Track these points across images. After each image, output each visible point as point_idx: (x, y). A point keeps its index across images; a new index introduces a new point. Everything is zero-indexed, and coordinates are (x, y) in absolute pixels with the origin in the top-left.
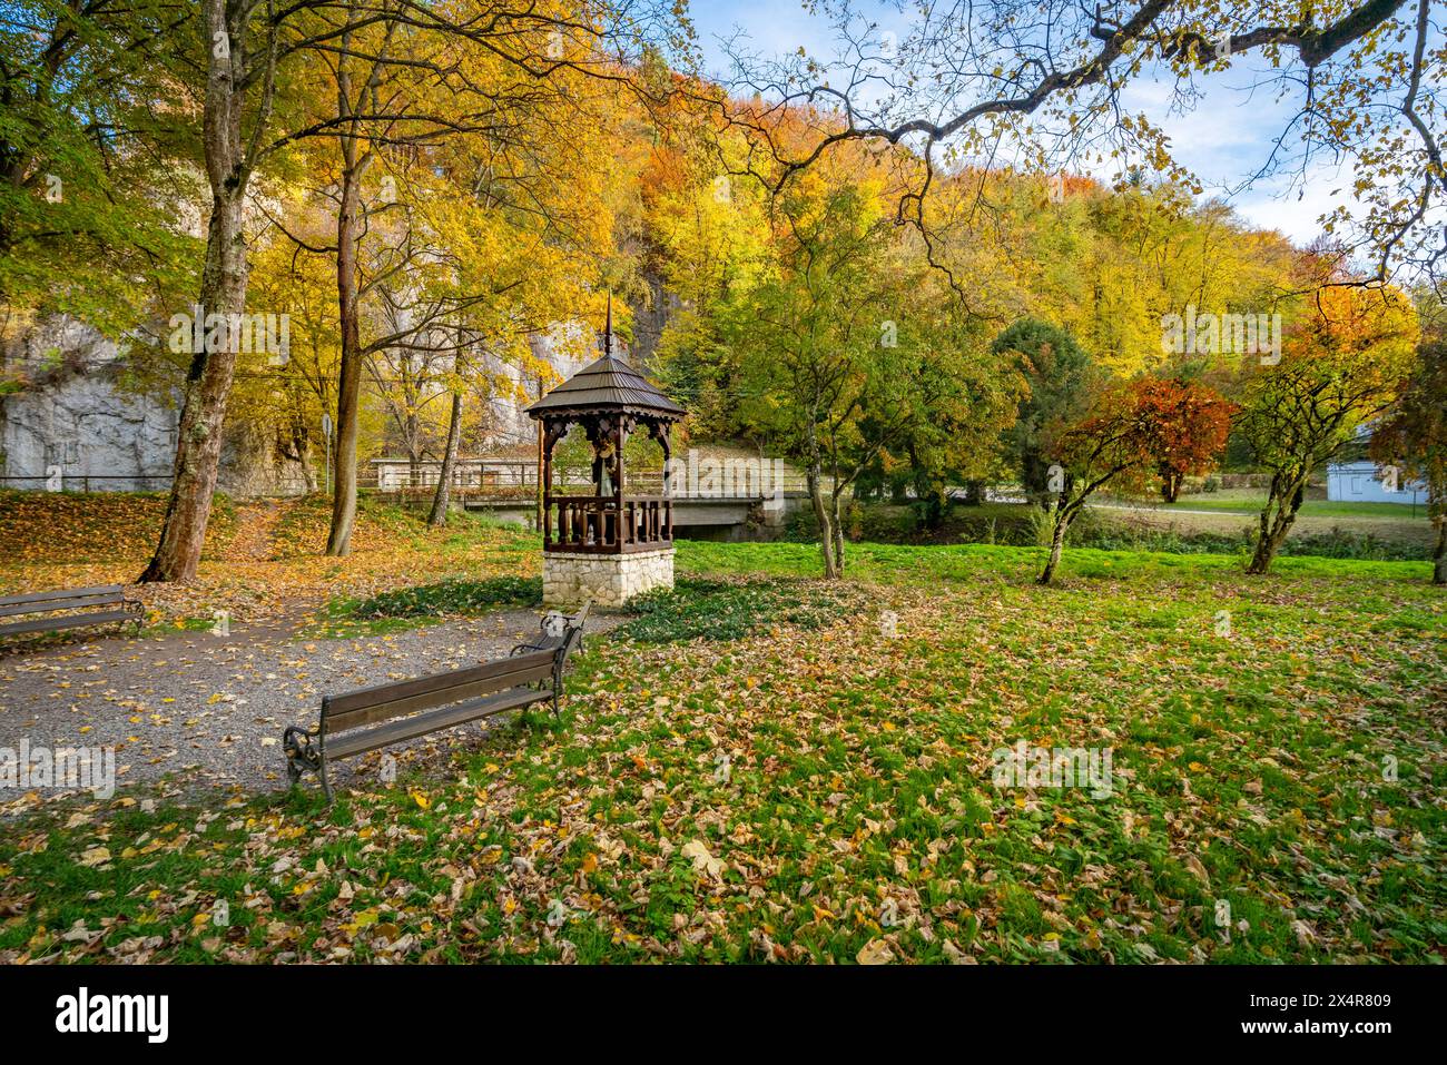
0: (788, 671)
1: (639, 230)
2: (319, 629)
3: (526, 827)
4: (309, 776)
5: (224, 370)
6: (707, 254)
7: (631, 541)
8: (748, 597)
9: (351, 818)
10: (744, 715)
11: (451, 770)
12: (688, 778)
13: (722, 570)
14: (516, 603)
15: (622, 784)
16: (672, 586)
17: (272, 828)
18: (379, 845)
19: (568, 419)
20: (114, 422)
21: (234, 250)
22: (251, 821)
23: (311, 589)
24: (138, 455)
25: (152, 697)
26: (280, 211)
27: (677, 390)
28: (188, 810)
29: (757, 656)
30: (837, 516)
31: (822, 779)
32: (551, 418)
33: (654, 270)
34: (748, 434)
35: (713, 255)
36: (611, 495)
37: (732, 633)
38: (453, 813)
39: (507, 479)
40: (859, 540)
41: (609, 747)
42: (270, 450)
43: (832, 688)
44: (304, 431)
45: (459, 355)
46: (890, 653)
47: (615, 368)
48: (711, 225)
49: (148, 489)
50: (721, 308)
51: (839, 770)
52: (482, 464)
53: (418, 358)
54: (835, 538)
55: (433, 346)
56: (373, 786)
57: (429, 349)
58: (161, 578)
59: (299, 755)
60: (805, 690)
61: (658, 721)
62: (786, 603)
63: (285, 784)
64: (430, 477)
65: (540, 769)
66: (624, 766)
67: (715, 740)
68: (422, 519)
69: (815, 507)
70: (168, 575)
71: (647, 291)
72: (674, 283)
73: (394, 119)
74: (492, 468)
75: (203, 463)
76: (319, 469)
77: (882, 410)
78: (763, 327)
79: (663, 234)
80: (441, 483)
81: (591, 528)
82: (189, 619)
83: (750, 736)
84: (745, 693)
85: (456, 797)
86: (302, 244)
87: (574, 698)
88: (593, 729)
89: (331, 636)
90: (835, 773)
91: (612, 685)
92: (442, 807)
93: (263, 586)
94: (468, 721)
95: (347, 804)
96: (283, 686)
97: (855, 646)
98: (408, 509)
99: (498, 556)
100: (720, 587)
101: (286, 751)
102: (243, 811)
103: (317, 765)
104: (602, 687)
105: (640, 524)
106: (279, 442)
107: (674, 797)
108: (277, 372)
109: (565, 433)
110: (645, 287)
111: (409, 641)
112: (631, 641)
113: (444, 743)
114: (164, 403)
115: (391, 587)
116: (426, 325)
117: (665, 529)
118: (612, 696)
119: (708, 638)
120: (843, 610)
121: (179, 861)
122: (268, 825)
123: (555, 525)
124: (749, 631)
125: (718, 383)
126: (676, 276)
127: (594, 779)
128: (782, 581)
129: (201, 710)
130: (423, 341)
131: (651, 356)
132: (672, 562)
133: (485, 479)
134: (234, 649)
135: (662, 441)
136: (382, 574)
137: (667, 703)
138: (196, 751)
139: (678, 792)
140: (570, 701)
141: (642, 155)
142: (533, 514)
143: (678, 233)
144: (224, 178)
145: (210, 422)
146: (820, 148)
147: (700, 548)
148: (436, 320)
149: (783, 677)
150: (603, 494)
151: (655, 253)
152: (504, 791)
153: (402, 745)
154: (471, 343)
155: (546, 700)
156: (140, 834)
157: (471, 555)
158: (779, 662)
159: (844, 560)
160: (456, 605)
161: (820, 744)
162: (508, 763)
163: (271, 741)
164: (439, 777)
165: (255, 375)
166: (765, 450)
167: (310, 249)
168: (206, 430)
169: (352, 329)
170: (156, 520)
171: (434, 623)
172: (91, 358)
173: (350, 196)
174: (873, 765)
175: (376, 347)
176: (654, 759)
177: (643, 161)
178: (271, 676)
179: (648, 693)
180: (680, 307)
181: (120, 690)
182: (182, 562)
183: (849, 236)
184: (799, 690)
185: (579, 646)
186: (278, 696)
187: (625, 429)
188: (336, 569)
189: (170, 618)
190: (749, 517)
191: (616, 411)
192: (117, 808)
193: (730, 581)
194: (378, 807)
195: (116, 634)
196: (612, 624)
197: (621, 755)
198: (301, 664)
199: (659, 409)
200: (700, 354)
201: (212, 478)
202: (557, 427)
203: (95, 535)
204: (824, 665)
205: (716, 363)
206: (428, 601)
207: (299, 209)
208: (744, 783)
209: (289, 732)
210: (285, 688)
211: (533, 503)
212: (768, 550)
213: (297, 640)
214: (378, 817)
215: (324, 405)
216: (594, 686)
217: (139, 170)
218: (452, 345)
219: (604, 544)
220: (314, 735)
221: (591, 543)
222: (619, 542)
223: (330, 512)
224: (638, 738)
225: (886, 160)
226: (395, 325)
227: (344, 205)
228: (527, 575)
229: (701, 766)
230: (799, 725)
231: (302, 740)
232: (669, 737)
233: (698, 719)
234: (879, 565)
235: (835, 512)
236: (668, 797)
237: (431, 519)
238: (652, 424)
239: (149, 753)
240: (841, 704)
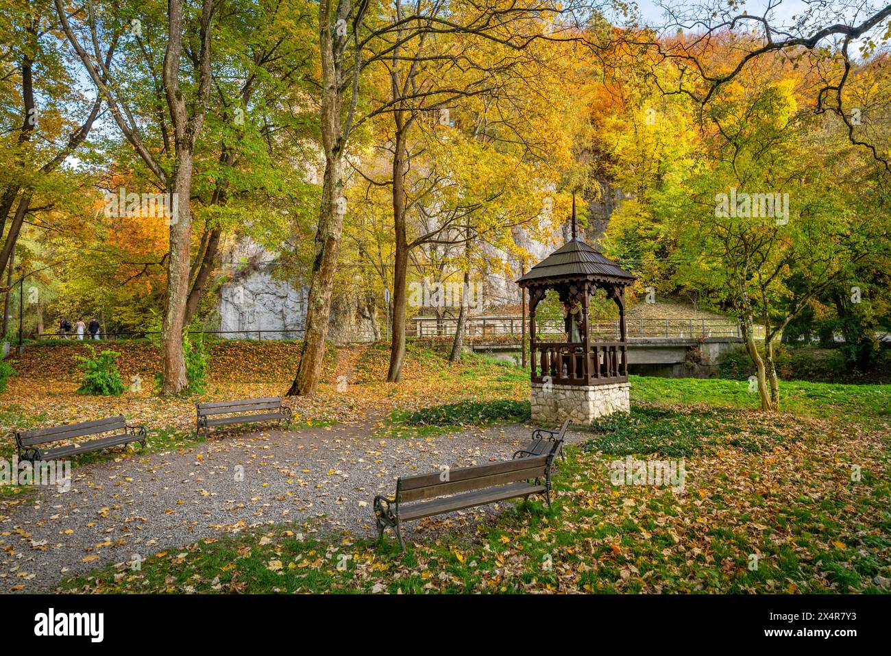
0: (736, 487)
1: (589, 145)
2: (387, 430)
3: (533, 587)
4: (388, 530)
5: (332, 264)
6: (644, 156)
7: (596, 376)
8: (693, 423)
9: (416, 562)
10: (700, 520)
11: (477, 537)
12: (657, 566)
13: (667, 400)
14: (512, 419)
15: (603, 564)
16: (629, 411)
17: (368, 562)
18: (435, 585)
19: (547, 287)
20: (272, 297)
21: (337, 190)
22: (356, 556)
23: (380, 403)
24: (284, 318)
25: (298, 468)
26: (359, 162)
27: (624, 261)
28: (322, 543)
29: (706, 472)
30: (770, 359)
31: (778, 584)
32: (534, 285)
33: (603, 172)
34: (683, 292)
35: (649, 156)
36: (579, 341)
37: (682, 452)
38: (481, 569)
39: (501, 330)
40: (789, 378)
41: (590, 534)
42: (354, 312)
43: (778, 505)
44: (373, 300)
45: (467, 245)
46: (833, 479)
47: (580, 247)
48: (647, 134)
49: (289, 338)
50: (656, 195)
51: (793, 578)
52: (484, 320)
53: (441, 249)
54: (769, 376)
55: (450, 240)
56: (428, 542)
57: (448, 243)
58: (298, 394)
59: (383, 515)
60: (753, 505)
61: (627, 517)
62: (727, 429)
63: (374, 534)
64: (450, 329)
65: (540, 544)
66: (603, 551)
67: (677, 539)
68: (446, 358)
69: (749, 350)
70: (302, 391)
71: (598, 188)
72: (618, 181)
73: (425, 95)
74: (490, 322)
75: (321, 322)
76: (382, 325)
77: (810, 268)
78: (697, 208)
79: (609, 145)
80: (458, 333)
81: (565, 365)
82: (314, 420)
83: (707, 539)
84: (698, 503)
85: (482, 557)
86: (372, 182)
87: (560, 493)
88: (578, 517)
89: (394, 436)
90: (791, 581)
91: (588, 485)
92: (473, 564)
93: (353, 400)
94: (487, 503)
95: (413, 552)
96: (368, 467)
97: (797, 470)
98: (436, 350)
99: (497, 384)
100: (667, 414)
101: (375, 511)
102: (351, 548)
103: (394, 523)
104: (580, 486)
105: (602, 363)
106: (358, 307)
107: (646, 580)
108: (357, 263)
109: (545, 297)
110: (597, 185)
111: (443, 442)
112: (599, 453)
113: (471, 517)
114: (297, 286)
115: (428, 405)
116: (446, 227)
117: (622, 367)
118: (589, 495)
119: (662, 454)
120: (782, 438)
121: (319, 575)
122: (366, 560)
123: (538, 363)
124: (697, 451)
125: (656, 253)
126: (620, 176)
127: (581, 557)
128: (721, 411)
129: (324, 479)
130: (444, 237)
131: (603, 236)
132: (628, 393)
133: (486, 330)
134: (339, 441)
135: (617, 301)
136: (422, 395)
137: (634, 504)
138: (322, 505)
139: (648, 577)
140: (557, 496)
141: (592, 92)
142: (519, 355)
143: (620, 144)
144: (332, 147)
145: (325, 297)
146: (742, 64)
147: (648, 382)
148: (452, 223)
149: (731, 491)
150: (573, 341)
151: (602, 160)
152: (515, 558)
153: (444, 516)
154: (475, 237)
155: (541, 493)
156: (297, 555)
157: (478, 384)
158: (726, 479)
159: (778, 394)
160: (471, 419)
161: (772, 553)
162: (516, 537)
163: (363, 503)
164: (470, 541)
165: (345, 266)
166: (698, 304)
167: (376, 184)
168: (322, 302)
169: (402, 232)
170: (294, 357)
171: (458, 430)
172: (261, 261)
173: (400, 148)
174: (828, 578)
175: (416, 243)
176: (627, 548)
177: (591, 95)
178: (361, 460)
179: (617, 494)
180: (623, 198)
181: (281, 462)
182: (309, 383)
183: (770, 128)
184: (747, 504)
185: (561, 454)
186: (366, 473)
187: (589, 292)
188: (394, 391)
189: (304, 419)
190: (687, 358)
191: (581, 279)
192: (284, 536)
193: (676, 409)
194: (432, 558)
195: (277, 427)
196: (585, 438)
197: (600, 541)
198: (378, 453)
199: (614, 276)
200: (641, 232)
201: (325, 331)
202: (539, 293)
203: (264, 366)
204: (769, 484)
205: (655, 238)
206: (453, 415)
207: (369, 160)
208: (705, 578)
209: (377, 499)
210: (369, 469)
211: (520, 347)
212: (706, 385)
213: (374, 437)
214: (432, 564)
215: (384, 283)
216: (574, 485)
217: (286, 148)
218: (463, 239)
219: (575, 377)
220: (392, 502)
221: (566, 377)
222: (586, 377)
223: (389, 353)
224: (613, 530)
225: (804, 63)
226: (426, 228)
227: (396, 154)
228: (519, 399)
229: (666, 558)
230: (751, 534)
231: (384, 504)
232: (638, 531)
233: (660, 519)
234: (811, 400)
235: (768, 354)
236: (641, 580)
237: (451, 358)
238: (609, 288)
239: (298, 503)
240: (788, 520)
